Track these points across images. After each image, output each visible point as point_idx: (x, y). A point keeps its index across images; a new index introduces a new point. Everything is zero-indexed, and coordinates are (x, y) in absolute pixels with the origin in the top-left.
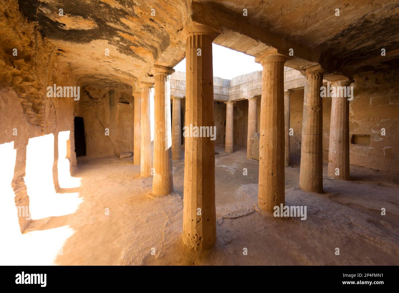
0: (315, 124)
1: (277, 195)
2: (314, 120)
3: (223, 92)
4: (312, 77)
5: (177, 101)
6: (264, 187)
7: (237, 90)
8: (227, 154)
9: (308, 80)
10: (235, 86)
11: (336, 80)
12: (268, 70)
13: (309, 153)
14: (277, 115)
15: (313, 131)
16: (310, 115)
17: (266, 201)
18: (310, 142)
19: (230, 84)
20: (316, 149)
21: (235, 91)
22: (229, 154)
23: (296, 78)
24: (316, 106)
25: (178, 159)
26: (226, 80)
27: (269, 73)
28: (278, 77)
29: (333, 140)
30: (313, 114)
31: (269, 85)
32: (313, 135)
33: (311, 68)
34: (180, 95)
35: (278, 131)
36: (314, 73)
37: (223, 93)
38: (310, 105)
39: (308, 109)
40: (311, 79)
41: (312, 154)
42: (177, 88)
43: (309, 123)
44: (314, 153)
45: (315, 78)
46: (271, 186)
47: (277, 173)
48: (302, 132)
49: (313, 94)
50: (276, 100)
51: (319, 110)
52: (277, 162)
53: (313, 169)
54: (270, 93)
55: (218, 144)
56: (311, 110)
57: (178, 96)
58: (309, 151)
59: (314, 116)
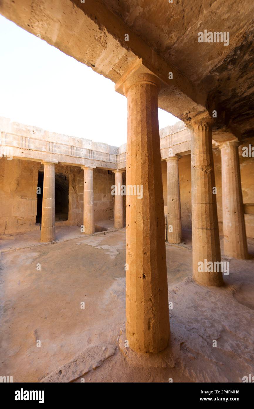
0: (207, 189)
1: (154, 315)
2: (205, 184)
3: (110, 159)
4: (199, 128)
5: (49, 166)
6: (131, 301)
7: (125, 157)
8: (116, 230)
9: (195, 133)
10: (123, 154)
11: (225, 141)
12: (133, 99)
13: (202, 229)
14: (147, 169)
15: (205, 199)
16: (200, 178)
17: (135, 328)
18: (202, 213)
19: (118, 151)
20: (211, 224)
21: (123, 159)
22: (118, 230)
23: (183, 141)
24: (206, 165)
25: (49, 240)
26: (114, 147)
27: (133, 103)
28: (147, 108)
29: (227, 210)
30: (203, 176)
31: (134, 122)
32: (205, 204)
33: (197, 117)
34: (54, 159)
35: (150, 198)
36: (201, 123)
37: (110, 161)
38: (198, 164)
39: (197, 169)
40: (198, 131)
41: (205, 230)
42: (50, 151)
43: (200, 188)
44: (209, 229)
45: (203, 129)
46: (143, 300)
47: (151, 275)
48: (192, 201)
49: (202, 150)
50: (146, 145)
51: (210, 171)
52: (151, 253)
53: (208, 252)
54: (136, 134)
55: (109, 218)
56: (201, 170)
57: (51, 160)
58: (202, 225)
59: (205, 178)
